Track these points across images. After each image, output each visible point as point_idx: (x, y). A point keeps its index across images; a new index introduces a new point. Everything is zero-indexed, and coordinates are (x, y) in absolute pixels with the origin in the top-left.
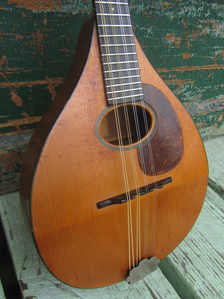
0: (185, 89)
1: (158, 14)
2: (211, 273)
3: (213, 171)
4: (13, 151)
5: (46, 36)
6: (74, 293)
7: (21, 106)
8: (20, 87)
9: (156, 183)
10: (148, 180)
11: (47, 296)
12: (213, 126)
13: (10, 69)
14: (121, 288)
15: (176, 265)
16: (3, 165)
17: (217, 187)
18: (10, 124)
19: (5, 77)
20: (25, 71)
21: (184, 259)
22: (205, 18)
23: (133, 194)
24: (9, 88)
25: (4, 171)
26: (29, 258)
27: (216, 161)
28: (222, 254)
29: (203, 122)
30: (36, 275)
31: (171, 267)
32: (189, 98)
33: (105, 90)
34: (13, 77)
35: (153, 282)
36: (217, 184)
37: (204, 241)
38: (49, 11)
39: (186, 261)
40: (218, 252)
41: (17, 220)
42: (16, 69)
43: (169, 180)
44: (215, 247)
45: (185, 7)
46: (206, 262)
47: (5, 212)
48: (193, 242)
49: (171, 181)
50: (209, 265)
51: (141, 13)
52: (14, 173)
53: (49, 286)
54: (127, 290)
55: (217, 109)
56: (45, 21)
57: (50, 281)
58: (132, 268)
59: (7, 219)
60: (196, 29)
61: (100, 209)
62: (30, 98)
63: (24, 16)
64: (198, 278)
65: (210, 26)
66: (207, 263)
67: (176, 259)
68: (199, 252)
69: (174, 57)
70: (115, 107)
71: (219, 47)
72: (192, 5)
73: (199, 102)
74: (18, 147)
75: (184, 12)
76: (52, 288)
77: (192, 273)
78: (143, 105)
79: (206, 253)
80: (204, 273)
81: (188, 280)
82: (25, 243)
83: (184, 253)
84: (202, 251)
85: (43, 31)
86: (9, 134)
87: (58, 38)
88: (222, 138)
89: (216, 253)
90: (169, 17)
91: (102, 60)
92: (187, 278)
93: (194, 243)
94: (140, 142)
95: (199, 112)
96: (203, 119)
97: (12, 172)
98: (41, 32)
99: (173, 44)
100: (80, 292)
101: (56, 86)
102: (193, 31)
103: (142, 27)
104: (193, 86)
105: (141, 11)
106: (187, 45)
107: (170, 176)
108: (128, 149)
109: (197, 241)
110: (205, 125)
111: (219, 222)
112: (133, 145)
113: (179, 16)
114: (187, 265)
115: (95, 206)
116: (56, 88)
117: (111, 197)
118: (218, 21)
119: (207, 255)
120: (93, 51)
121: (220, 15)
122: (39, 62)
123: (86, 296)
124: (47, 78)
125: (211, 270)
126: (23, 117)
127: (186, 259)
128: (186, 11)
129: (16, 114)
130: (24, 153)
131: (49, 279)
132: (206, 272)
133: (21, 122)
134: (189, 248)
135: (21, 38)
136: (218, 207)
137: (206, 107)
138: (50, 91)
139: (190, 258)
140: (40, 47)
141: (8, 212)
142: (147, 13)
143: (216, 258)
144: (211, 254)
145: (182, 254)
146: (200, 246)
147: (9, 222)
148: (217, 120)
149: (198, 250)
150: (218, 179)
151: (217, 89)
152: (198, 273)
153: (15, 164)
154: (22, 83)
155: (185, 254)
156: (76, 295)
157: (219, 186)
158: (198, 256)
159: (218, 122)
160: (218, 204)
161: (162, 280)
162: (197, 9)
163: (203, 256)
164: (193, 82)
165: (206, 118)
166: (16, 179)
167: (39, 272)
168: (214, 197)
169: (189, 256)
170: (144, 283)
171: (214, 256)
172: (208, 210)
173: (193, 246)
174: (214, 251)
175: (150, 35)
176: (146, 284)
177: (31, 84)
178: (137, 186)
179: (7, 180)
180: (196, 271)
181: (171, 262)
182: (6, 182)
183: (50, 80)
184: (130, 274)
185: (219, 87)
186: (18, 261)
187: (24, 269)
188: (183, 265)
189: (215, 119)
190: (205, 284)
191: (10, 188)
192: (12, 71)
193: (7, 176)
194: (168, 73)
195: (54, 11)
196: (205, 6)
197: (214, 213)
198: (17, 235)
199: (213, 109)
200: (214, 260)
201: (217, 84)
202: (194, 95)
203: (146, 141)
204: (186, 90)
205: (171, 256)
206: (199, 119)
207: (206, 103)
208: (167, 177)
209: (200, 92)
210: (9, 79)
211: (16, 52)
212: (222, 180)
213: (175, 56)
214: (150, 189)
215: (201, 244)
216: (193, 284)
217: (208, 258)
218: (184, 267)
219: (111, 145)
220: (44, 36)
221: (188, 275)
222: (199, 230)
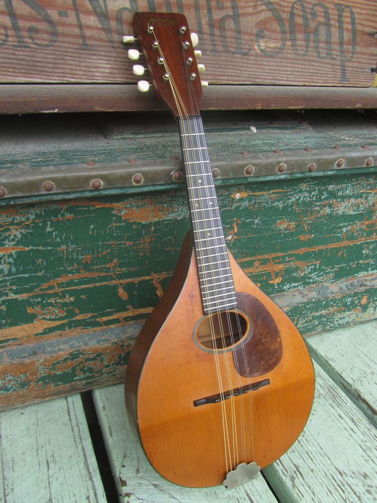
0: (309, 270)
1: (265, 206)
2: (323, 490)
3: (351, 369)
4: (116, 343)
5: (153, 239)
6: (171, 495)
7: (127, 299)
8: (127, 284)
9: (241, 388)
10: (242, 382)
11: (144, 495)
12: (355, 311)
13: (119, 269)
14: (220, 496)
15: (284, 477)
16: (106, 357)
17: (353, 391)
18: (115, 316)
19: (114, 276)
20: (132, 270)
21: (295, 472)
22: (321, 200)
23: (227, 394)
24: (117, 285)
25: (106, 363)
26: (128, 456)
27: (358, 356)
28: (341, 472)
29: (338, 307)
30: (135, 473)
31: (280, 481)
32: (317, 279)
33: (202, 302)
34: (122, 276)
35: (256, 493)
36: (353, 386)
37: (322, 455)
38: (156, 220)
39: (296, 474)
40: (337, 469)
41: (115, 417)
42: (124, 269)
43: (267, 382)
44: (334, 463)
45: (295, 195)
46: (320, 477)
47: (104, 408)
48: (308, 454)
49: (269, 383)
50: (323, 481)
51: (246, 208)
52: (115, 365)
53: (147, 486)
54: (226, 498)
55: (356, 290)
56: (153, 228)
57: (149, 480)
58: (229, 471)
59: (106, 415)
60: (312, 212)
61: (196, 407)
62: (135, 292)
63: (135, 227)
64: (307, 494)
65: (330, 206)
66: (322, 479)
67: (285, 472)
68: (314, 466)
69: (288, 240)
70: (210, 316)
71: (346, 224)
72: (303, 192)
73: (332, 282)
74: (121, 340)
75: (294, 199)
76: (150, 487)
77: (301, 488)
78: (236, 311)
79: (322, 469)
80: (316, 490)
81: (295, 495)
82: (123, 441)
83: (295, 466)
84: (318, 466)
85: (150, 236)
86: (112, 326)
87: (164, 240)
88: (374, 323)
89: (334, 470)
90: (278, 206)
91: (199, 277)
92: (294, 494)
93: (309, 456)
94: (233, 346)
95: (330, 296)
96: (338, 303)
97: (113, 365)
98: (149, 237)
99: (286, 229)
100: (178, 495)
101: (161, 280)
102: (309, 214)
103: (248, 219)
104: (320, 266)
105: (246, 206)
106: (304, 227)
107: (268, 378)
108: (222, 352)
109: (314, 454)
110: (343, 309)
111: (346, 433)
112: (226, 348)
113: (290, 204)
114: (297, 479)
115: (192, 404)
116: (160, 282)
117: (207, 396)
118: (339, 200)
119: (323, 471)
120: (192, 270)
121: (340, 194)
122: (146, 261)
123: (184, 499)
124: (152, 273)
125: (325, 487)
126: (128, 309)
127: (297, 472)
128: (297, 197)
129: (122, 307)
130: (126, 346)
131: (148, 479)
132: (318, 488)
133: (126, 314)
134: (302, 461)
135: (131, 243)
136: (348, 415)
137: (341, 288)
138: (154, 285)
139: (302, 472)
140: (147, 249)
141: (106, 408)
142: (252, 207)
143: (333, 475)
144: (328, 470)
145: (293, 467)
146: (316, 460)
147: (108, 418)
148: (359, 302)
149: (313, 464)
150: (356, 381)
151: (355, 266)
152: (308, 488)
153: (117, 357)
154: (129, 280)
155: (297, 467)
156: (173, 497)
157: (355, 390)
158: (312, 470)
159: (361, 306)
160: (349, 412)
161: (266, 492)
162: (310, 194)
163: (318, 471)
164: (318, 262)
165: (342, 302)
166: (116, 372)
167: (138, 471)
168: (346, 403)
169: (300, 469)
170: (246, 493)
171: (331, 472)
172: (335, 419)
173: (307, 459)
174: (332, 467)
175: (258, 224)
176: (248, 495)
177: (136, 280)
178: (231, 388)
179: (108, 373)
180: (306, 487)
181: (279, 474)
182: (106, 375)
183: (155, 275)
184: (227, 476)
185: (357, 263)
186: (117, 458)
187: (124, 466)
188: (292, 479)
189: (356, 302)
190: (314, 500)
191: (110, 381)
192: (121, 271)
193: (108, 368)
194: (285, 256)
195: (160, 220)
196: (319, 190)
197: (341, 423)
198: (116, 432)
199: (350, 291)
200: (330, 476)
201: (353, 261)
202: (322, 275)
203: (240, 345)
204: (311, 271)
205: (279, 468)
206: (331, 303)
207: (342, 282)
208: (265, 379)
209: (331, 272)
210: (118, 278)
211: (126, 255)
212: (361, 381)
213: (290, 239)
214: (244, 390)
215: (318, 458)
216: (300, 499)
217: (324, 474)
218: (294, 481)
219: (207, 348)
220: (151, 240)
221: (296, 489)
222: (318, 441)
